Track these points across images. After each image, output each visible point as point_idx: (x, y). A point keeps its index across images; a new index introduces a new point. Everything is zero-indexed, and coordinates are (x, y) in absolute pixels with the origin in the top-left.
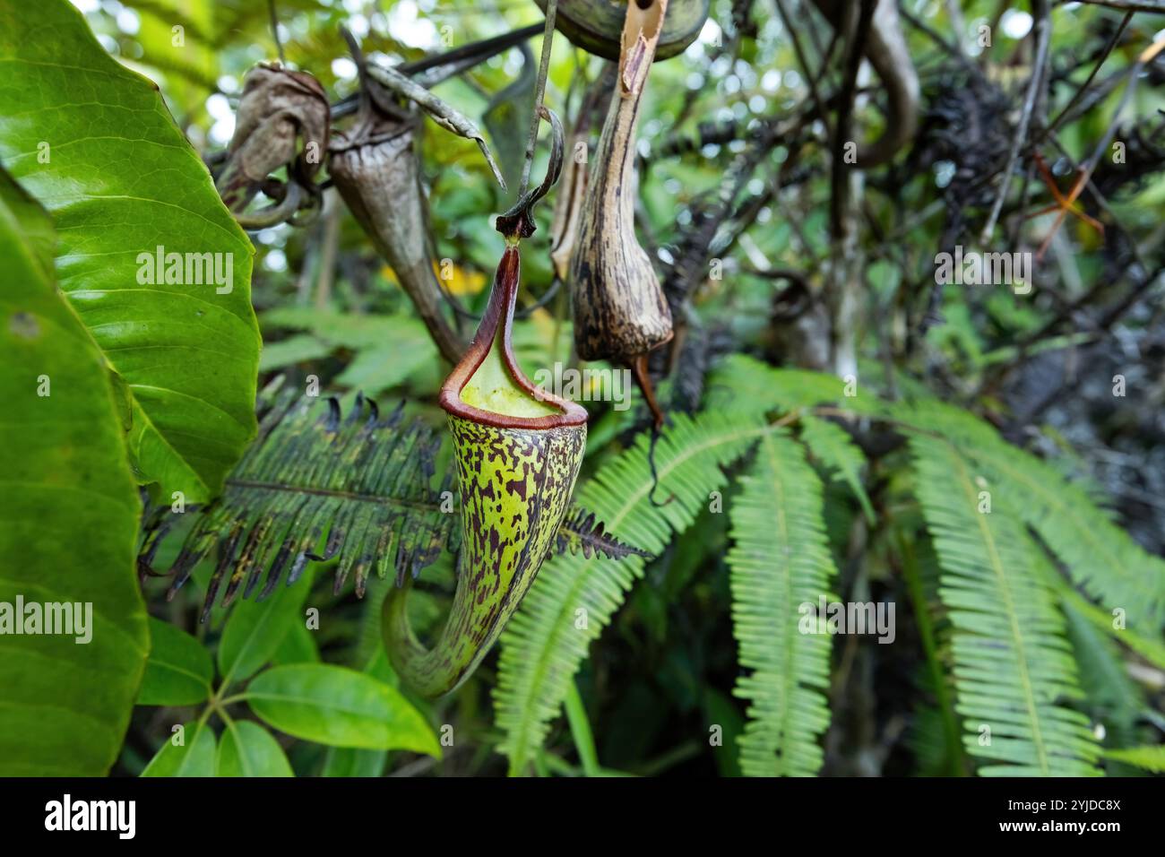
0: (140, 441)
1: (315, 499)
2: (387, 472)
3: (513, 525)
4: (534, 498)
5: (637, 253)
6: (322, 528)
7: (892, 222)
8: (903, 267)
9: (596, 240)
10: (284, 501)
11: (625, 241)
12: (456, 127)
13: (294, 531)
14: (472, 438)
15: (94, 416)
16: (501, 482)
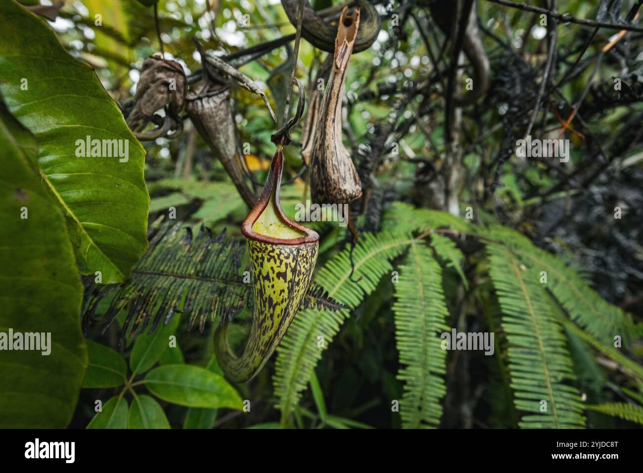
0: (87, 251)
1: (179, 280)
2: (216, 266)
3: (280, 295)
4: (291, 281)
5: (343, 152)
6: (182, 295)
7: (476, 133)
8: (483, 156)
9: (322, 146)
10: (163, 281)
11: (337, 146)
12: (250, 88)
13: (168, 297)
14: (259, 250)
15: (58, 242)
16: (274, 273)
